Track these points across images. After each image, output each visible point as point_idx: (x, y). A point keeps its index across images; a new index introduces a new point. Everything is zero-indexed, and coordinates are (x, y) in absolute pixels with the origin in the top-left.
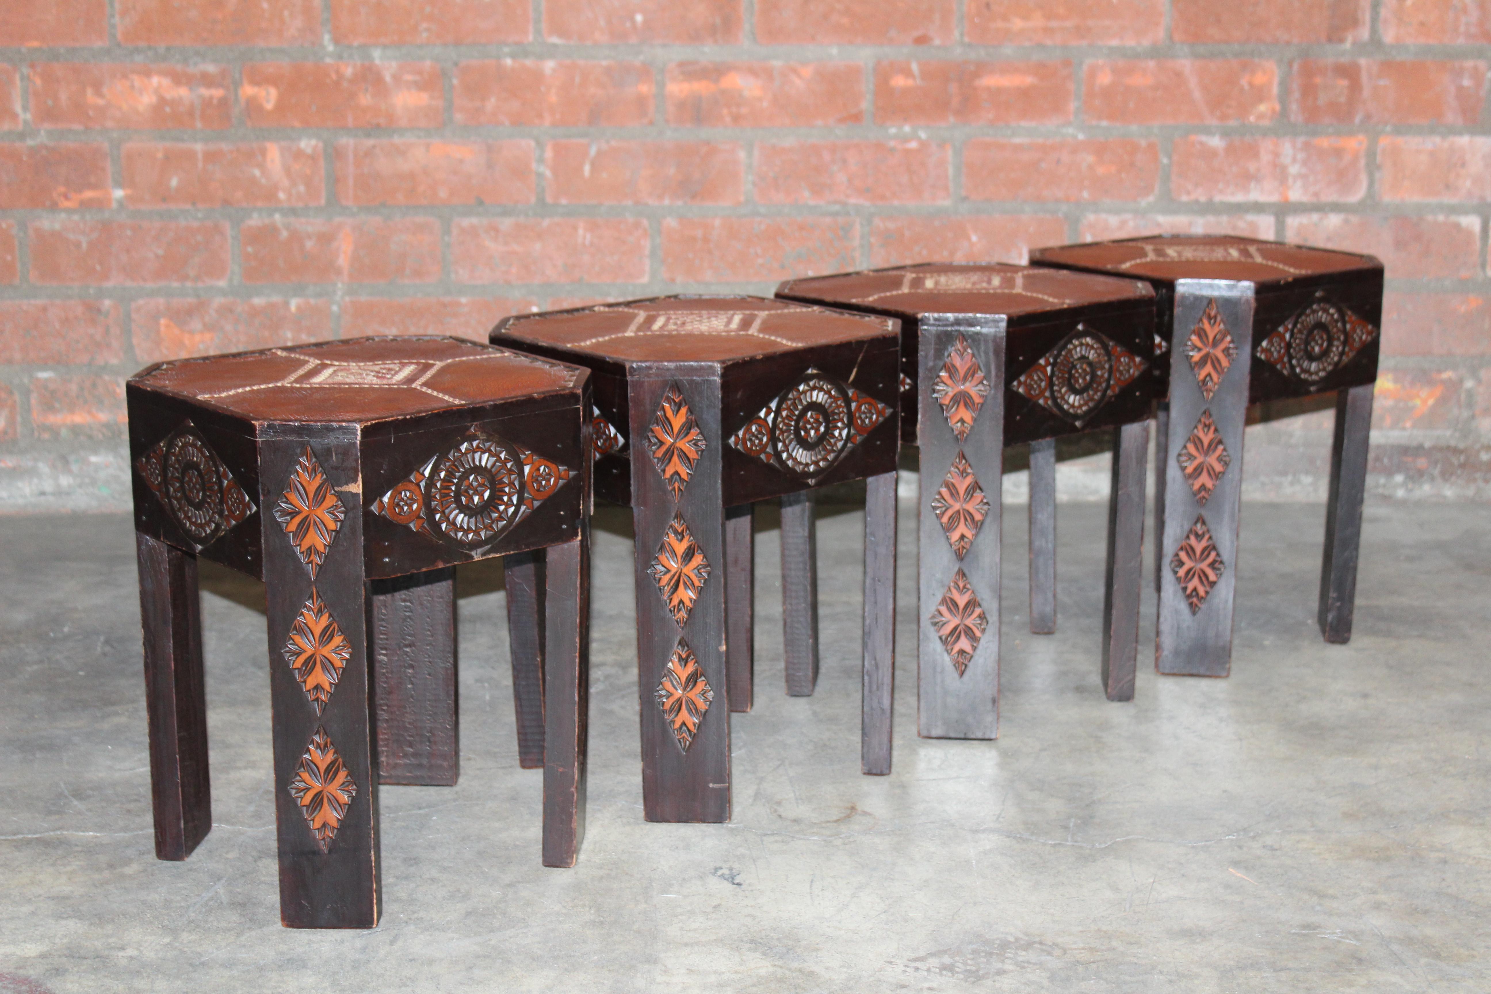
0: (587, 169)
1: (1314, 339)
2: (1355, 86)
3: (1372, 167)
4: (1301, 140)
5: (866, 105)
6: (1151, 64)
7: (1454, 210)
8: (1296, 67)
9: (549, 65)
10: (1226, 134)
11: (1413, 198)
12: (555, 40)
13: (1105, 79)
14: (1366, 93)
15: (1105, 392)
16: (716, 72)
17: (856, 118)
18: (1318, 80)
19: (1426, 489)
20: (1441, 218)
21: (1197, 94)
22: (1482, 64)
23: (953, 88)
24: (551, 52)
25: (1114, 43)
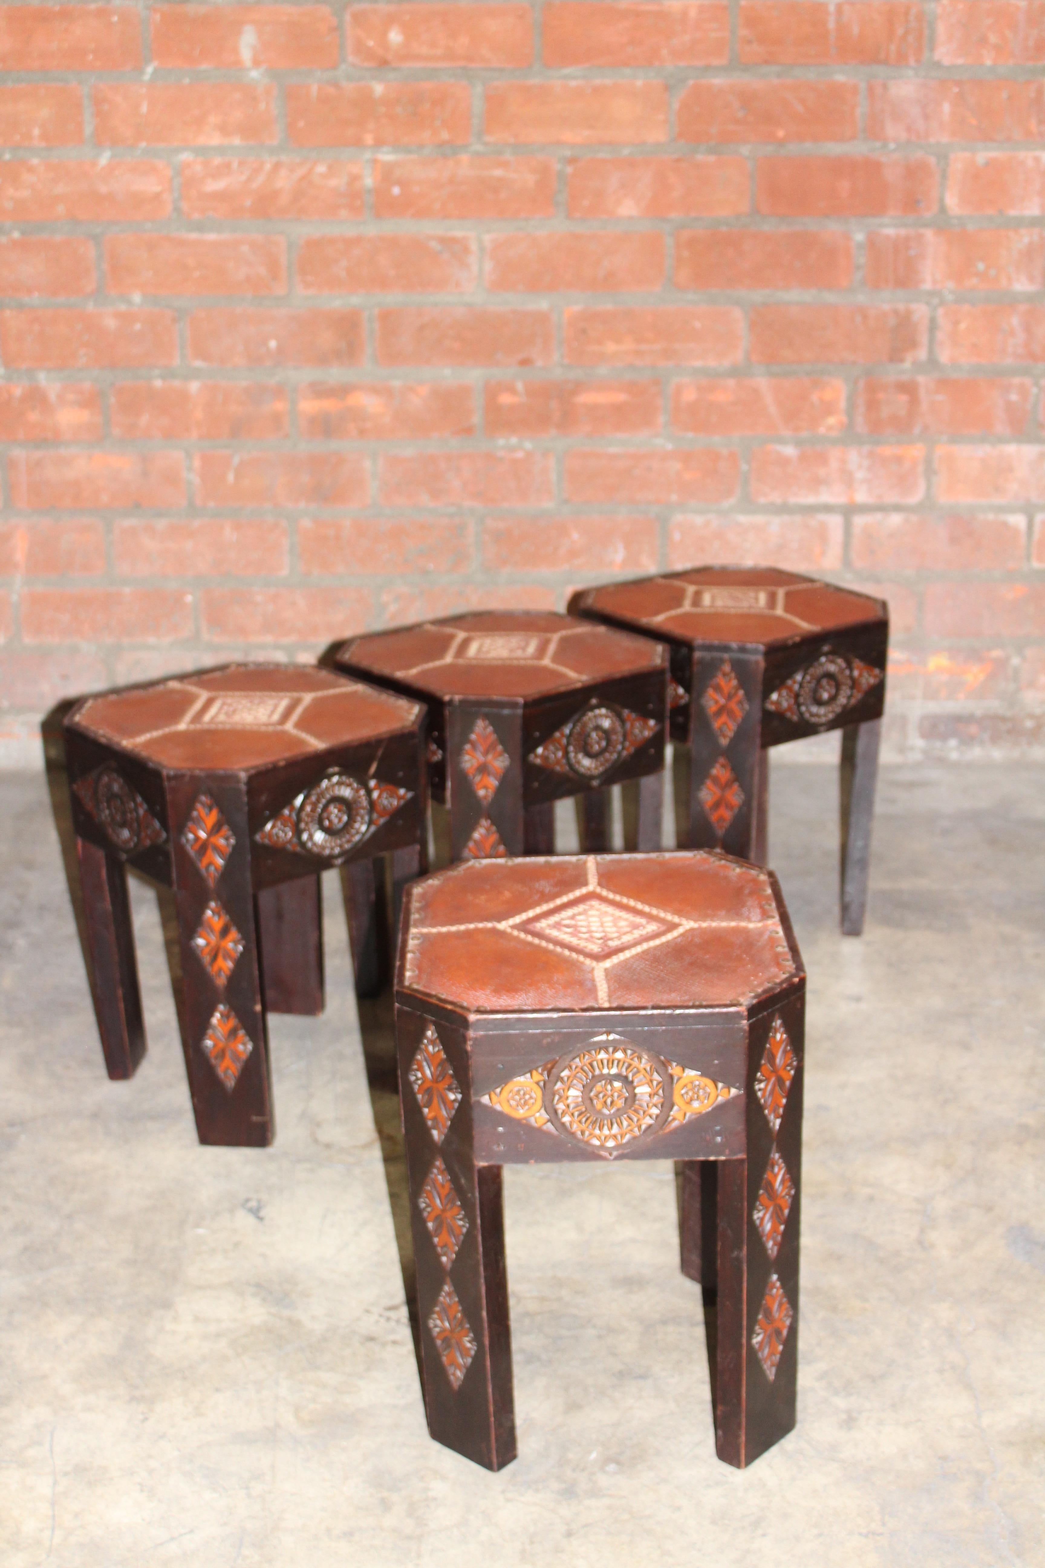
0: (231, 477)
1: (822, 687)
2: (914, 401)
3: (930, 472)
4: (866, 448)
5: (477, 419)
6: (731, 383)
7: (1002, 509)
8: (861, 384)
9: (194, 386)
10: (798, 443)
11: (965, 499)
12: (198, 363)
13: (689, 396)
14: (924, 406)
15: (619, 753)
16: (342, 391)
17: (468, 431)
18: (881, 396)
19: (976, 753)
20: (991, 517)
21: (773, 409)
22: (1028, 381)
23: (554, 404)
24: (195, 374)
25: (698, 363)
